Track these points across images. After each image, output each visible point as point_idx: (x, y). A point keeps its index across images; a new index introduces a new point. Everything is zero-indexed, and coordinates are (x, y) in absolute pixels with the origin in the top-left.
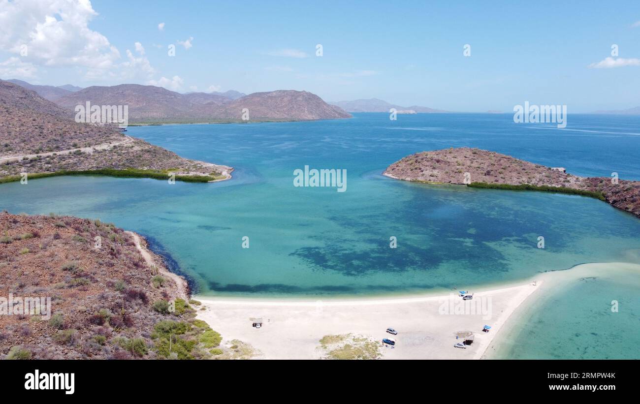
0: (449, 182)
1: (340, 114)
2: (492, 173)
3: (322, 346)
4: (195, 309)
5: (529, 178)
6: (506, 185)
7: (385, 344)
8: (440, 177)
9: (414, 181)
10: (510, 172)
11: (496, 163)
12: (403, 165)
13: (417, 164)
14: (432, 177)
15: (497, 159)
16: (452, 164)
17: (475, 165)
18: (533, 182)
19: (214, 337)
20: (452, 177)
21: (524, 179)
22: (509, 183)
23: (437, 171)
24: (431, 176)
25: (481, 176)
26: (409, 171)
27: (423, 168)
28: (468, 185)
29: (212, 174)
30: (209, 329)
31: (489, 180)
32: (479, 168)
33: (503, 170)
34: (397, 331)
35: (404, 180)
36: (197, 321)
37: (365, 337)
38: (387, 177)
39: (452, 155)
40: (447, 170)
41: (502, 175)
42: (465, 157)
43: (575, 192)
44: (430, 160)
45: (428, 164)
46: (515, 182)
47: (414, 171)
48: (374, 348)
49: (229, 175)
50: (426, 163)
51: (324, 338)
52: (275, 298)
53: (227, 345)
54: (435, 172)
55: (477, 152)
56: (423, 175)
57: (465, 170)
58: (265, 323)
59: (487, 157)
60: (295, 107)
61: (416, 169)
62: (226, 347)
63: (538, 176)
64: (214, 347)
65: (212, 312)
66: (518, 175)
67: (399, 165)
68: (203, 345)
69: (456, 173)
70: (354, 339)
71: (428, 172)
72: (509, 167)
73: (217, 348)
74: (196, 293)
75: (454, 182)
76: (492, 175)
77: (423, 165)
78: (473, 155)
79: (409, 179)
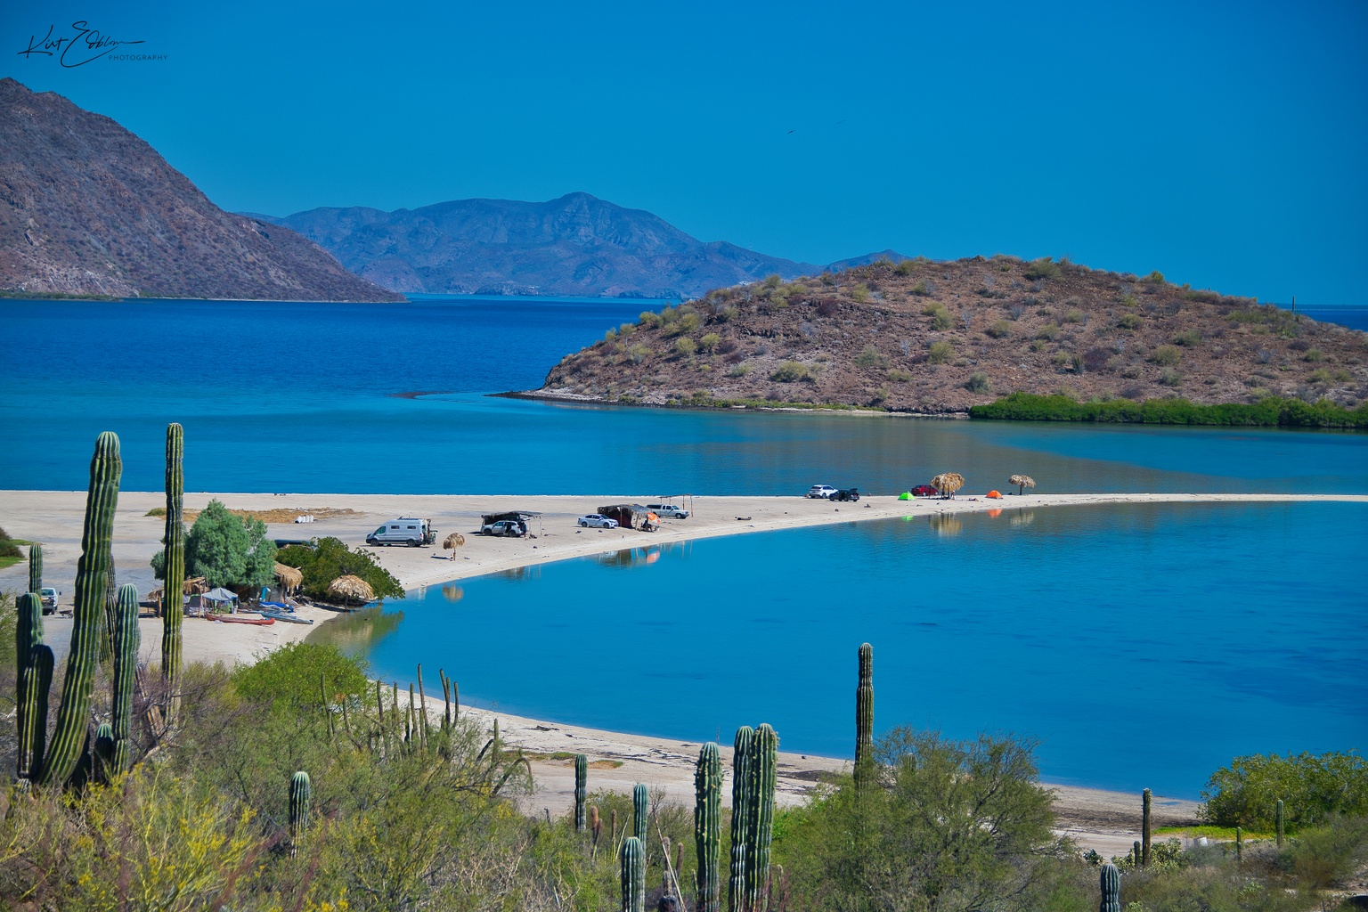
0: (878, 405)
2: (1113, 360)
6: (1178, 408)
8: (827, 381)
10: (1216, 356)
11: (1146, 322)
14: (784, 386)
16: (906, 322)
17: (1027, 324)
22: (1194, 398)
23: (821, 353)
24: (780, 377)
25: (1049, 374)
27: (741, 345)
28: (975, 415)
31: (1083, 390)
32: (1047, 338)
33: (1178, 351)
35: (633, 403)
40: (869, 351)
41: (1164, 371)
42: (982, 293)
44: (784, 305)
45: (771, 324)
47: (694, 360)
50: (760, 322)
54: (804, 363)
56: (735, 377)
57: (967, 350)
66: (1257, 368)
69: (916, 360)
71: (764, 363)
75: (905, 404)
76: (1112, 370)
77: (743, 331)
78: (1029, 284)
79: (658, 397)
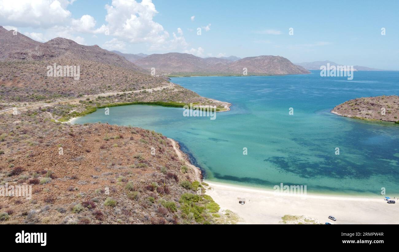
1: (302, 71)
3: (283, 222)
4: (205, 188)
8: (373, 115)
9: (353, 118)
12: (346, 106)
13: (357, 105)
14: (367, 116)
16: (384, 107)
19: (215, 207)
23: (372, 111)
24: (367, 114)
26: (350, 110)
27: (361, 109)
28: (396, 122)
29: (218, 107)
30: (212, 201)
34: (336, 218)
35: (346, 117)
36: (206, 195)
37: (313, 219)
38: (334, 114)
39: (384, 100)
42: (395, 102)
44: (366, 103)
45: (365, 106)
49: (228, 108)
50: (363, 105)
51: (285, 216)
52: (254, 187)
53: (223, 213)
54: (370, 112)
57: (394, 112)
58: (247, 202)
60: (272, 66)
61: (355, 109)
62: (222, 214)
64: (215, 212)
65: (214, 191)
67: (343, 106)
68: (208, 210)
70: (305, 220)
71: (364, 112)
73: (217, 214)
74: (206, 179)
75: (385, 120)
77: (361, 107)
79: (350, 116)
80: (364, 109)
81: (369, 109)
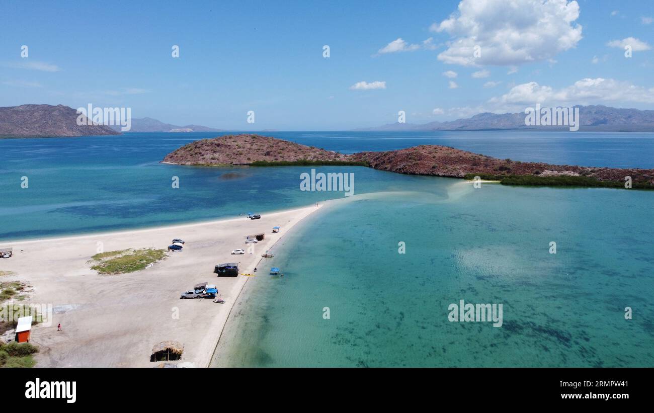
0: (231, 163)
2: (271, 153)
3: (95, 260)
5: (305, 156)
6: (285, 162)
7: (171, 250)
8: (221, 159)
9: (195, 165)
10: (288, 152)
11: (274, 146)
12: (182, 152)
13: (196, 149)
14: (213, 161)
15: (275, 142)
16: (233, 147)
17: (255, 147)
18: (309, 158)
20: (233, 158)
21: (301, 157)
22: (288, 160)
23: (218, 154)
24: (212, 159)
25: (261, 156)
26: (189, 157)
27: (203, 152)
28: (250, 165)
31: (269, 159)
32: (259, 149)
33: (281, 151)
34: (185, 240)
35: (184, 165)
37: (147, 248)
38: (165, 164)
39: (233, 140)
40: (227, 153)
41: (281, 155)
42: (245, 141)
43: (344, 164)
44: (210, 145)
45: (208, 148)
46: (293, 159)
47: (194, 156)
48: (159, 253)
50: (206, 148)
51: (97, 255)
54: (216, 155)
55: (256, 137)
56: (203, 159)
57: (246, 152)
58: (16, 254)
59: (266, 141)
60: (50, 123)
61: (196, 154)
63: (313, 154)
66: (295, 154)
67: (178, 152)
69: (237, 155)
70: (134, 251)
71: (208, 156)
72: (287, 148)
75: (236, 163)
76: (272, 155)
77: (203, 150)
78: (252, 139)
79: (189, 163)
80: (208, 152)
81: (215, 152)
